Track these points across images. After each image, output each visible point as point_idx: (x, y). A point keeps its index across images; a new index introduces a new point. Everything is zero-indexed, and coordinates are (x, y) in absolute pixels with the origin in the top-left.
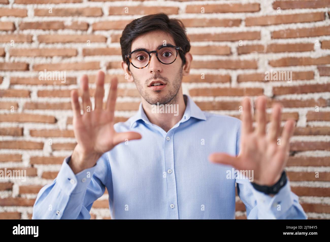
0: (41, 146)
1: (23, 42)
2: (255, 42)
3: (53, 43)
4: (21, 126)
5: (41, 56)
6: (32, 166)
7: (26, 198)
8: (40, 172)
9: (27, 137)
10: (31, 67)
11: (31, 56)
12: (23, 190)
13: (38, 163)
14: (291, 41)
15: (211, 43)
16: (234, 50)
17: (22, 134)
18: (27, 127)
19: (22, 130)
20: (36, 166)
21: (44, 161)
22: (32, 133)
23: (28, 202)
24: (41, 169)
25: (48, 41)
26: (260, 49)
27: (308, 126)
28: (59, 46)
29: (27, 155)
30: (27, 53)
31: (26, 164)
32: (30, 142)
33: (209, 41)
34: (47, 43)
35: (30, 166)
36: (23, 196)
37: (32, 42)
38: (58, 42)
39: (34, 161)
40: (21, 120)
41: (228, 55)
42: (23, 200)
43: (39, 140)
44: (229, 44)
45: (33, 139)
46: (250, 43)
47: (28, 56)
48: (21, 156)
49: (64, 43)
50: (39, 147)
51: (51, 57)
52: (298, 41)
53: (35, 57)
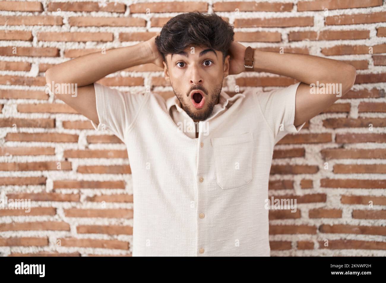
0: (76, 138)
1: (52, 26)
2: (307, 29)
3: (86, 27)
4: (53, 117)
5: (72, 41)
6: (66, 159)
7: (61, 193)
8: (75, 167)
9: (60, 129)
10: (61, 53)
11: (62, 41)
12: (57, 185)
13: (72, 157)
14: (346, 28)
15: (260, 29)
16: (285, 37)
17: (55, 126)
18: (60, 118)
19: (55, 121)
20: (70, 160)
21: (79, 154)
22: (65, 124)
23: (63, 197)
24: (76, 163)
25: (80, 25)
26: (312, 36)
27: (359, 117)
28: (93, 30)
29: (60, 149)
30: (58, 37)
31: (59, 157)
32: (63, 134)
33: (258, 27)
34: (79, 27)
35: (64, 159)
36: (58, 191)
37: (63, 24)
38: (91, 26)
39: (68, 154)
40: (52, 111)
41: (278, 42)
42: (58, 195)
43: (73, 132)
44: (280, 30)
45: (66, 131)
46: (302, 29)
47: (58, 42)
48: (54, 149)
49: (97, 27)
50: (73, 140)
51: (85, 42)
52: (353, 27)
53: (66, 42)
